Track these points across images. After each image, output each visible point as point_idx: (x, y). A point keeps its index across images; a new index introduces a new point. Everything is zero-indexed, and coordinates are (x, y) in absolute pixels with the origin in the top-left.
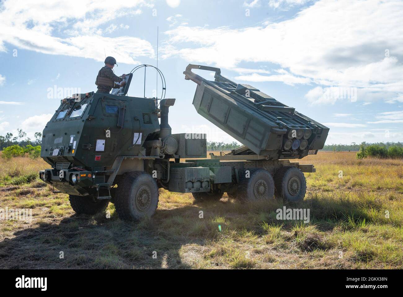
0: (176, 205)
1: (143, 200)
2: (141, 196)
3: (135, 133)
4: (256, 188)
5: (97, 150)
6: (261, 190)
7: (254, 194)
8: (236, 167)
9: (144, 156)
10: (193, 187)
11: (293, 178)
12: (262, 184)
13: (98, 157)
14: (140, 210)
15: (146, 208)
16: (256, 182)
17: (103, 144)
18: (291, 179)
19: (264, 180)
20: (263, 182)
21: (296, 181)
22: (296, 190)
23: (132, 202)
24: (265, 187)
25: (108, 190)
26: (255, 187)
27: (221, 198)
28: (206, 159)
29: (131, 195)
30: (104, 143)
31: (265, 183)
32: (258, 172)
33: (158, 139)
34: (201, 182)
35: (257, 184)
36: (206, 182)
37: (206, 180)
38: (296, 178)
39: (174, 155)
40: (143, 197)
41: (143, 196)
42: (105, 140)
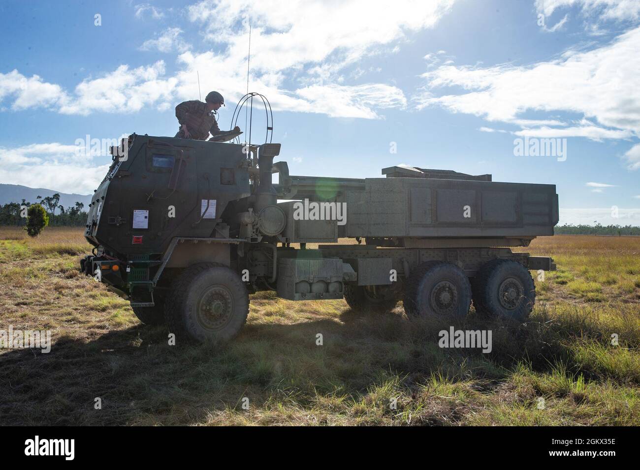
0: (310, 317)
1: (213, 311)
2: (209, 303)
3: (203, 200)
4: (435, 294)
5: (134, 227)
6: (444, 300)
7: (430, 305)
8: (404, 259)
9: (225, 238)
10: (311, 292)
11: (508, 280)
12: (447, 289)
13: (138, 238)
14: (209, 326)
15: (221, 323)
16: (435, 286)
17: (146, 217)
18: (505, 281)
19: (450, 282)
20: (448, 285)
21: (515, 286)
22: (513, 300)
23: (190, 313)
24: (452, 294)
25: (151, 293)
26: (432, 293)
27: (394, 307)
28: (336, 244)
29: (188, 302)
30: (147, 215)
31: (453, 287)
32: (439, 269)
33: (248, 211)
34: (328, 284)
35: (436, 289)
36: (335, 284)
37: (334, 279)
38: (515, 280)
39: (280, 237)
40: (213, 306)
41: (212, 303)
42: (148, 211)
